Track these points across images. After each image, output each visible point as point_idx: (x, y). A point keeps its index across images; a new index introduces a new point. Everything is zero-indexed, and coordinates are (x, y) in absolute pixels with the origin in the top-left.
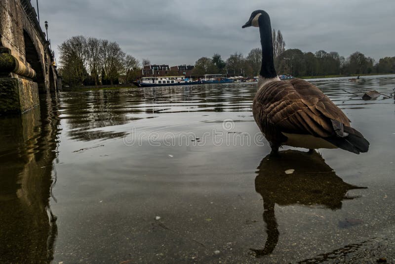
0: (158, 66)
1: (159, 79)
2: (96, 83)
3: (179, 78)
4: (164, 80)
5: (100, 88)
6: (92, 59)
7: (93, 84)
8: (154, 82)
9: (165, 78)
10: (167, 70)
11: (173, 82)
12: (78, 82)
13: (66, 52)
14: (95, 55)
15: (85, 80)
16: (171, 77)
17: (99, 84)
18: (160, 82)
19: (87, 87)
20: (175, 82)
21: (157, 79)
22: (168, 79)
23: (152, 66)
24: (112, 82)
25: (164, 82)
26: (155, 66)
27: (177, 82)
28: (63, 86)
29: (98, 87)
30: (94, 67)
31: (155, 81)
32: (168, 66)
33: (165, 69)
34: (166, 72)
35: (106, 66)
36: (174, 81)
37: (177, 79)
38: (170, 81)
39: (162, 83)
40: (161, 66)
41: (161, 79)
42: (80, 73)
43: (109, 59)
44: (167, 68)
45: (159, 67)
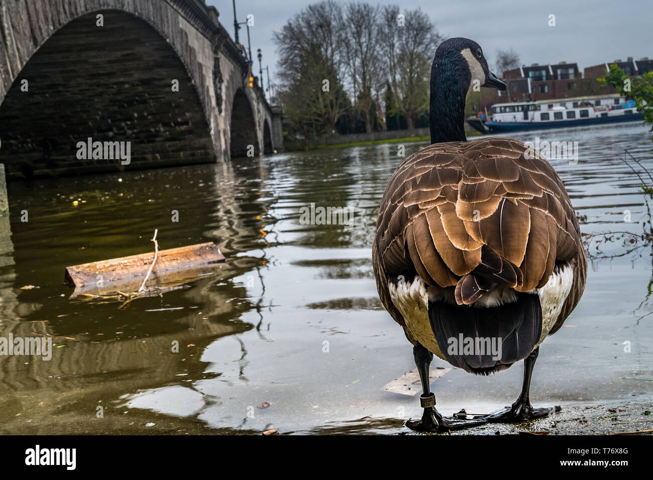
0: (546, 68)
1: (544, 109)
2: (369, 127)
3: (607, 102)
4: (557, 108)
5: (379, 140)
6: (358, 61)
7: (360, 129)
8: (526, 117)
9: (563, 104)
10: (572, 77)
11: (584, 114)
12: (324, 125)
13: (292, 48)
14: (364, 49)
15: (339, 120)
16: (579, 99)
17: (376, 127)
18: (545, 116)
19: (345, 138)
20: (592, 113)
21: (536, 108)
22: (570, 106)
23: (527, 70)
24: (410, 122)
25: (558, 115)
26: (536, 68)
27: (599, 114)
28: (285, 139)
29: (372, 136)
30: (364, 79)
31: (530, 114)
32: (574, 66)
33: (565, 76)
34: (569, 85)
35: (394, 80)
36: (591, 110)
37: (598, 103)
38: (577, 111)
39: (552, 118)
40: (555, 68)
41: (550, 106)
42: (328, 102)
43: (402, 58)
44: (571, 71)
45: (548, 72)
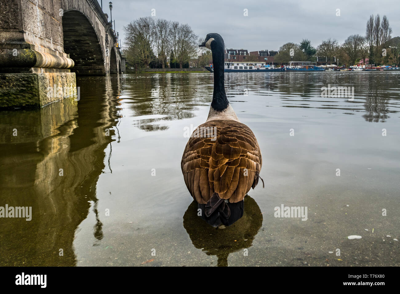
0: (236, 51)
1: (235, 65)
2: (163, 66)
3: (259, 65)
4: (240, 65)
5: (168, 71)
6: (160, 41)
7: (160, 67)
8: (229, 67)
9: (243, 64)
10: (245, 55)
11: (251, 68)
12: (143, 64)
13: (131, 33)
14: (163, 37)
15: (151, 63)
16: (249, 63)
17: (166, 66)
18: (235, 67)
19: (153, 70)
20: (254, 68)
21: (233, 65)
22: (245, 64)
23: (228, 51)
24: (181, 66)
25: (241, 67)
26: (231, 50)
27: (256, 68)
28: (127, 68)
29: (165, 70)
30: (162, 48)
31: (230, 66)
32: (247, 51)
33: (243, 54)
34: (244, 57)
35: (175, 49)
36: (253, 67)
37: (256, 65)
38: (248, 67)
39: (238, 69)
40: (239, 51)
41: (238, 64)
42: (146, 55)
43: (179, 42)
44: (245, 52)
45: (236, 52)
